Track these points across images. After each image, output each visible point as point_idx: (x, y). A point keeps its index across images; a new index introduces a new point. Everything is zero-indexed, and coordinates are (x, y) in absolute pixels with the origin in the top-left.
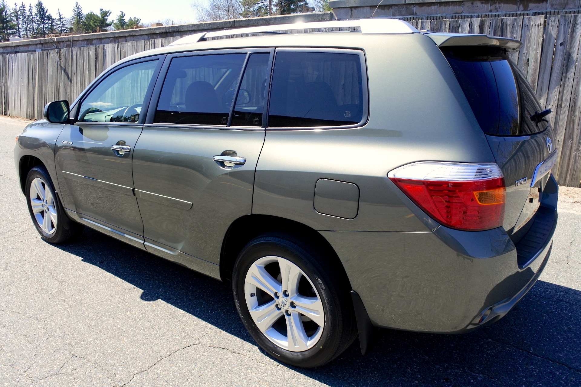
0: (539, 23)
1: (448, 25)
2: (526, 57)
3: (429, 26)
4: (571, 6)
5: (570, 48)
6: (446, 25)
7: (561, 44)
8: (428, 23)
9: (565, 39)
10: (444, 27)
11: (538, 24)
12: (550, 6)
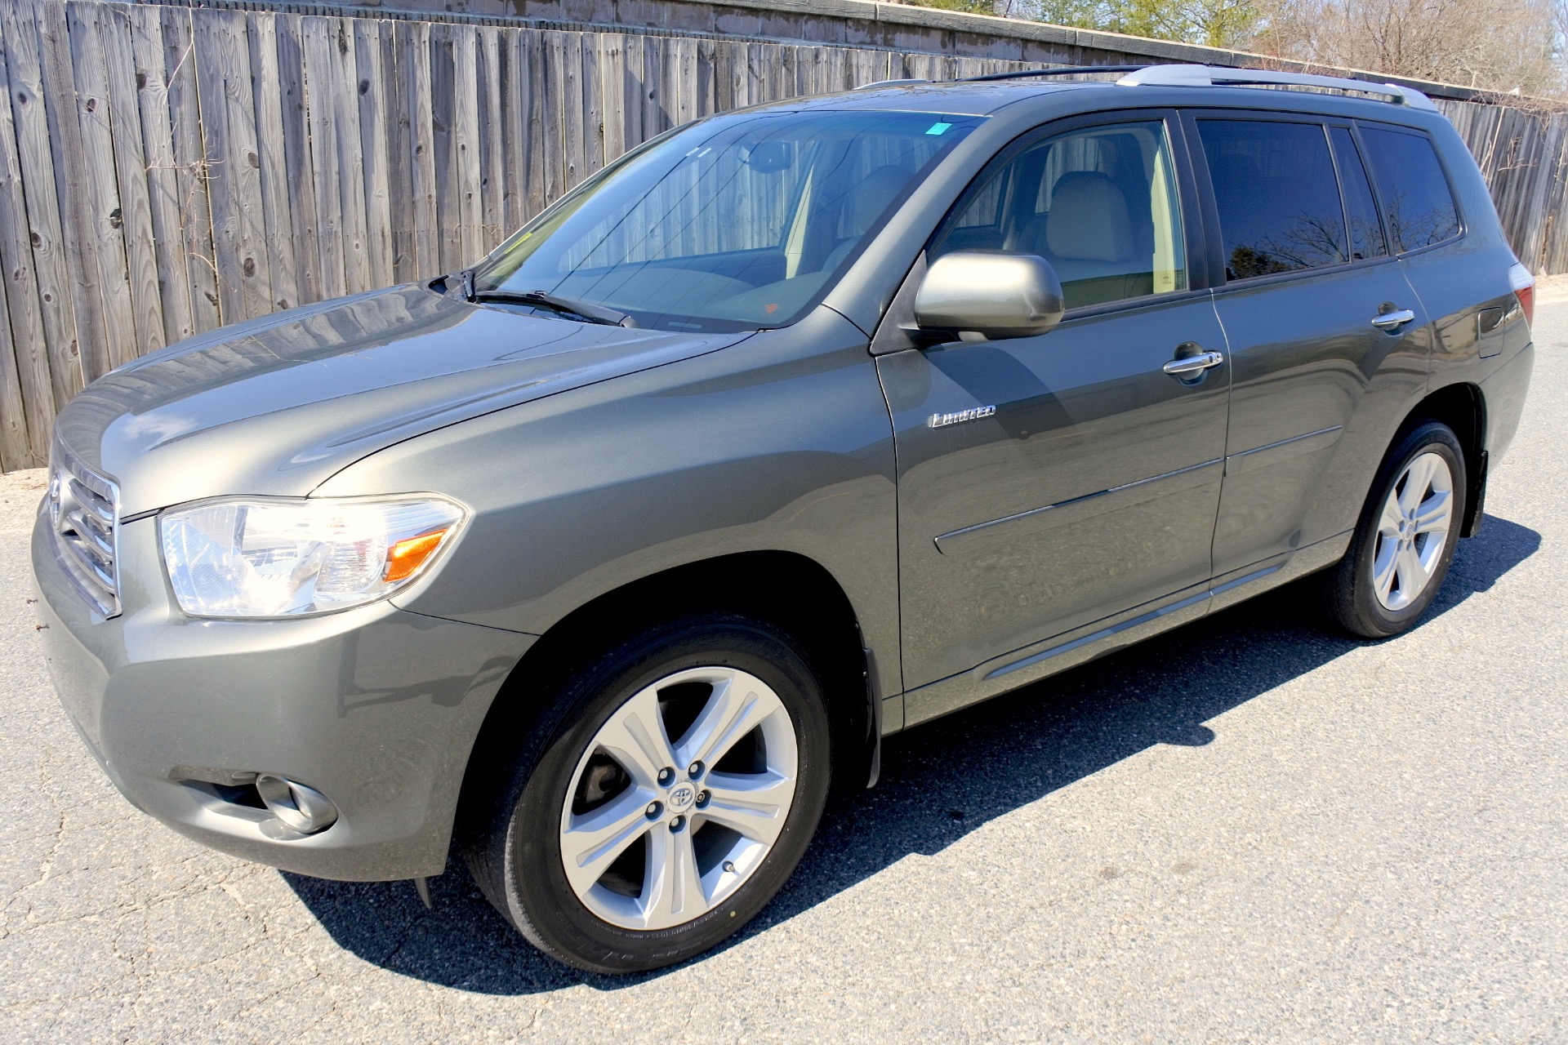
0: (614, 48)
1: (426, 36)
2: (597, 121)
3: (377, 36)
4: (601, 17)
5: (666, 104)
6: (420, 36)
7: (651, 96)
8: (372, 27)
9: (654, 85)
10: (415, 40)
11: (613, 51)
12: (565, 12)
